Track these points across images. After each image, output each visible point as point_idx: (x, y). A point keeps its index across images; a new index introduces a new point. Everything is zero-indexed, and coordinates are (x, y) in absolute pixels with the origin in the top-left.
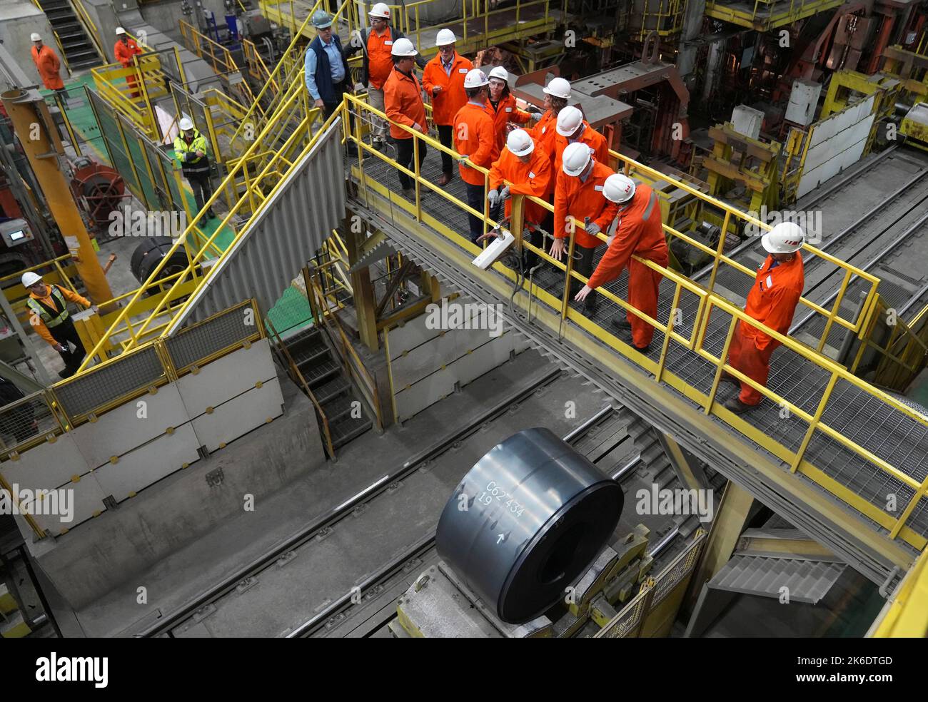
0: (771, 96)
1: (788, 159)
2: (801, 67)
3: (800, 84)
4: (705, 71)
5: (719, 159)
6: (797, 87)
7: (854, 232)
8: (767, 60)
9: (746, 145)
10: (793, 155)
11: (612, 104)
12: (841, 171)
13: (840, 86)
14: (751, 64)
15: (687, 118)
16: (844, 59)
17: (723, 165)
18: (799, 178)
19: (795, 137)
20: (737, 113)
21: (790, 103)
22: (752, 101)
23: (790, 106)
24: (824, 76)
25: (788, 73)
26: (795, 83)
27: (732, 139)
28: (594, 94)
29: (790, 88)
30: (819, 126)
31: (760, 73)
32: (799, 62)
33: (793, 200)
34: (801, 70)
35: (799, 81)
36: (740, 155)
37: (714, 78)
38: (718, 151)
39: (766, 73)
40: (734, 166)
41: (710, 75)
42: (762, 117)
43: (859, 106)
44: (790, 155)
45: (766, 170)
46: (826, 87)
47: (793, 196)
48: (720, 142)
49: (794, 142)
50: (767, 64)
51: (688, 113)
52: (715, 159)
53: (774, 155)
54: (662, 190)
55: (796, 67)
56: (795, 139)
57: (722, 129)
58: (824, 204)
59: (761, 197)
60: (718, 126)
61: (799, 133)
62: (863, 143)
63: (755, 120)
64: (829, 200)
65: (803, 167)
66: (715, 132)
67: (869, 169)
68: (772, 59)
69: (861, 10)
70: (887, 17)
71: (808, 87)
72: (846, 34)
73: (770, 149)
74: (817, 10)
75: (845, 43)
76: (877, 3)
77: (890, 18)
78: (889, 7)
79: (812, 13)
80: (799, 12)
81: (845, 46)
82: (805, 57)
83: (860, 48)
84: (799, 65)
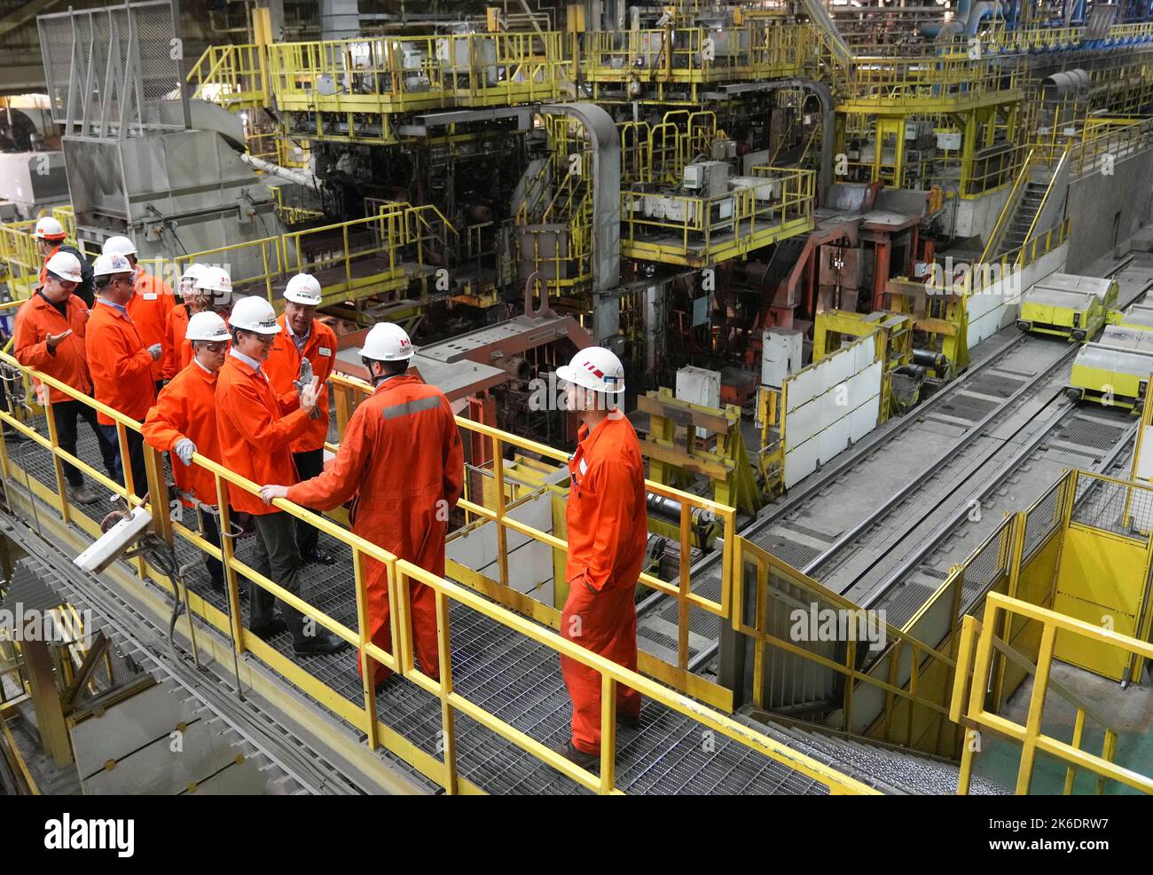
0: (743, 359)
1: (764, 433)
2: (775, 315)
3: (771, 335)
4: (645, 332)
5: (660, 441)
6: (769, 338)
7: (878, 525)
8: (730, 313)
9: (691, 415)
10: (769, 426)
11: (475, 369)
12: (851, 445)
13: (828, 332)
14: (709, 320)
16: (837, 302)
17: (664, 448)
18: (782, 457)
19: (766, 399)
20: (682, 377)
21: (764, 361)
22: (703, 358)
23: (766, 366)
25: (758, 326)
26: (765, 335)
27: (671, 409)
28: (452, 360)
29: (760, 341)
30: (796, 378)
31: (726, 332)
32: (770, 309)
33: (782, 490)
34: (776, 320)
35: (769, 331)
36: (685, 431)
37: (657, 341)
38: (656, 429)
39: (733, 330)
40: (678, 447)
41: (651, 338)
42: (719, 378)
43: (853, 349)
44: (764, 426)
45: (725, 447)
46: (810, 334)
47: (779, 485)
48: (657, 417)
49: (766, 408)
50: (731, 318)
52: (654, 441)
53: (730, 424)
55: (769, 318)
56: (767, 403)
57: (656, 397)
58: (828, 491)
59: (728, 487)
60: (651, 394)
61: (770, 392)
62: (876, 401)
63: (707, 382)
64: (836, 486)
65: (784, 439)
66: (645, 401)
67: (891, 437)
68: (735, 311)
69: (844, 238)
70: (879, 245)
71: (783, 338)
72: (832, 272)
73: (724, 415)
74: (775, 239)
75: (834, 282)
76: (863, 229)
77: (884, 245)
78: (879, 232)
79: (769, 241)
80: (750, 241)
81: (835, 286)
82: (777, 302)
83: (855, 287)
84: (772, 312)
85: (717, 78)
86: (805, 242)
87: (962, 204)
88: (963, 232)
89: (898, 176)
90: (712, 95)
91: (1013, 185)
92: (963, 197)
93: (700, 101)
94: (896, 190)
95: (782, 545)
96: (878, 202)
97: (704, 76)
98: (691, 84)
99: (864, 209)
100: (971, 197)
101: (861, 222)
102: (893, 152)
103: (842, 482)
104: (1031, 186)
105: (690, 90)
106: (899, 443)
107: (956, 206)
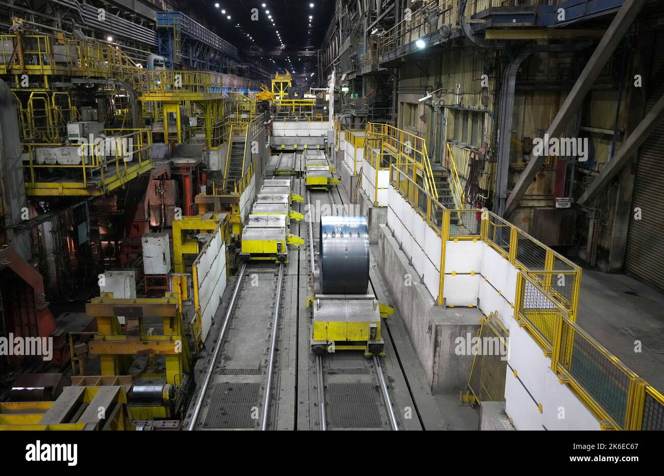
0: (118, 261)
2: (137, 227)
3: (148, 239)
5: (109, 338)
6: (147, 242)
8: (102, 231)
9: (141, 308)
10: (183, 301)
12: (221, 300)
13: (182, 230)
14: (88, 239)
15: (48, 306)
16: (163, 215)
17: (117, 343)
18: (200, 322)
19: (179, 282)
20: (103, 281)
21: (144, 258)
23: (146, 262)
24: (164, 228)
25: (127, 236)
26: (143, 239)
27: (118, 308)
29: (139, 245)
30: (199, 262)
31: (99, 244)
32: (134, 223)
33: (202, 346)
34: (139, 229)
35: (144, 237)
36: (136, 323)
38: (104, 328)
39: (105, 243)
40: (132, 338)
41: (51, 257)
42: (134, 275)
43: (214, 239)
44: (180, 302)
45: (171, 327)
47: (201, 342)
48: (103, 318)
49: (179, 288)
50: (103, 235)
51: (46, 301)
52: (104, 340)
53: (177, 307)
56: (179, 286)
57: (101, 302)
58: (230, 336)
59: (177, 359)
61: (181, 277)
63: (128, 280)
64: (231, 331)
65: (200, 308)
66: (93, 308)
67: (240, 289)
68: (107, 229)
69: (163, 175)
70: (184, 176)
71: (157, 239)
72: (158, 196)
73: (168, 302)
74: (138, 174)
75: (160, 202)
76: (174, 168)
77: (187, 176)
78: (184, 168)
79: (134, 175)
80: (125, 175)
81: (161, 205)
82: (137, 218)
83: (173, 203)
84: (134, 226)
85: (61, 73)
86: (149, 177)
87: (212, 153)
88: (214, 168)
89: (180, 138)
90: (59, 84)
91: (228, 143)
92: (211, 149)
93: (50, 88)
94: (180, 146)
95: (230, 389)
96: (175, 152)
97: (53, 70)
98: (43, 76)
99: (167, 157)
100: (215, 148)
101: (172, 163)
102: (175, 125)
103: (233, 327)
104: (234, 143)
105: (43, 81)
106: (245, 291)
107: (208, 154)
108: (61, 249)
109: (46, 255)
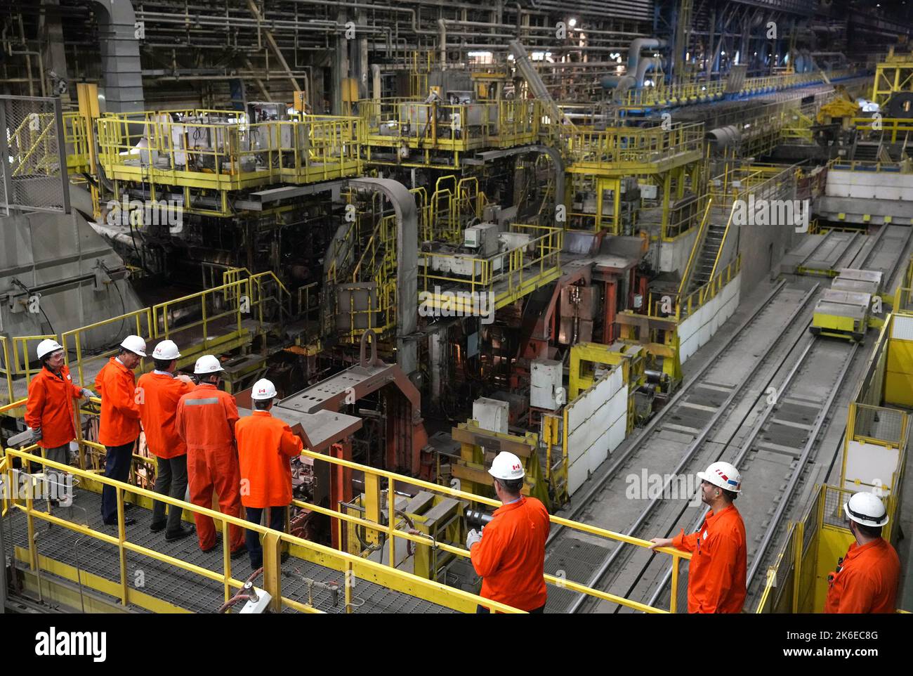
0: (508, 383)
1: (548, 451)
2: (533, 347)
3: (538, 365)
4: (429, 366)
5: (470, 464)
6: (536, 368)
7: (647, 524)
8: (495, 345)
9: (498, 442)
10: (552, 445)
11: (337, 419)
12: (610, 455)
13: (581, 361)
14: (479, 352)
15: (423, 423)
16: (576, 332)
17: (475, 471)
18: (566, 471)
19: (550, 424)
20: (477, 408)
21: (532, 387)
22: (490, 392)
23: (534, 391)
24: (561, 353)
25: (521, 356)
26: (533, 365)
27: (480, 438)
28: (313, 411)
29: (528, 371)
30: (573, 407)
31: (490, 359)
32: (530, 342)
33: (566, 499)
34: (534, 350)
35: (536, 362)
37: (441, 373)
38: (467, 454)
39: (497, 358)
41: (436, 369)
42: (508, 407)
43: (609, 378)
44: (549, 446)
46: (566, 364)
47: (565, 494)
48: (467, 444)
49: (550, 430)
50: (497, 349)
51: (422, 417)
52: (465, 465)
53: (532, 449)
54: (414, 513)
55: (529, 349)
56: (551, 427)
57: (466, 428)
58: (601, 497)
60: (461, 426)
61: (552, 418)
62: (624, 419)
63: (499, 411)
64: (606, 491)
65: (567, 457)
66: (459, 432)
67: (639, 447)
68: (500, 343)
69: (580, 280)
70: (608, 284)
71: (547, 367)
72: (571, 306)
73: (526, 442)
74: (536, 286)
75: (573, 315)
76: (594, 270)
77: (612, 284)
78: (608, 273)
79: (532, 289)
80: (519, 290)
81: (574, 317)
82: (535, 335)
83: (590, 319)
84: (531, 345)
85: (474, 146)
86: (556, 286)
87: (664, 245)
88: (666, 268)
89: (616, 225)
90: (470, 161)
91: (699, 227)
92: (664, 239)
93: (460, 165)
94: (614, 238)
95: (578, 546)
96: (603, 247)
97: (464, 145)
98: (454, 152)
99: (592, 253)
100: (670, 240)
101: (594, 265)
102: (611, 205)
103: (610, 487)
104: (711, 227)
105: (453, 157)
106: (646, 451)
107: (659, 247)
108: (449, 360)
109: (432, 365)
